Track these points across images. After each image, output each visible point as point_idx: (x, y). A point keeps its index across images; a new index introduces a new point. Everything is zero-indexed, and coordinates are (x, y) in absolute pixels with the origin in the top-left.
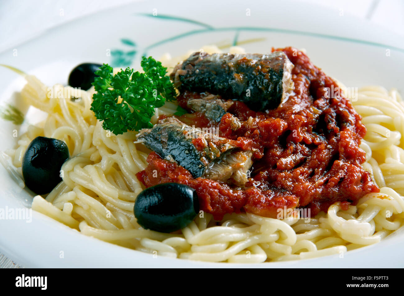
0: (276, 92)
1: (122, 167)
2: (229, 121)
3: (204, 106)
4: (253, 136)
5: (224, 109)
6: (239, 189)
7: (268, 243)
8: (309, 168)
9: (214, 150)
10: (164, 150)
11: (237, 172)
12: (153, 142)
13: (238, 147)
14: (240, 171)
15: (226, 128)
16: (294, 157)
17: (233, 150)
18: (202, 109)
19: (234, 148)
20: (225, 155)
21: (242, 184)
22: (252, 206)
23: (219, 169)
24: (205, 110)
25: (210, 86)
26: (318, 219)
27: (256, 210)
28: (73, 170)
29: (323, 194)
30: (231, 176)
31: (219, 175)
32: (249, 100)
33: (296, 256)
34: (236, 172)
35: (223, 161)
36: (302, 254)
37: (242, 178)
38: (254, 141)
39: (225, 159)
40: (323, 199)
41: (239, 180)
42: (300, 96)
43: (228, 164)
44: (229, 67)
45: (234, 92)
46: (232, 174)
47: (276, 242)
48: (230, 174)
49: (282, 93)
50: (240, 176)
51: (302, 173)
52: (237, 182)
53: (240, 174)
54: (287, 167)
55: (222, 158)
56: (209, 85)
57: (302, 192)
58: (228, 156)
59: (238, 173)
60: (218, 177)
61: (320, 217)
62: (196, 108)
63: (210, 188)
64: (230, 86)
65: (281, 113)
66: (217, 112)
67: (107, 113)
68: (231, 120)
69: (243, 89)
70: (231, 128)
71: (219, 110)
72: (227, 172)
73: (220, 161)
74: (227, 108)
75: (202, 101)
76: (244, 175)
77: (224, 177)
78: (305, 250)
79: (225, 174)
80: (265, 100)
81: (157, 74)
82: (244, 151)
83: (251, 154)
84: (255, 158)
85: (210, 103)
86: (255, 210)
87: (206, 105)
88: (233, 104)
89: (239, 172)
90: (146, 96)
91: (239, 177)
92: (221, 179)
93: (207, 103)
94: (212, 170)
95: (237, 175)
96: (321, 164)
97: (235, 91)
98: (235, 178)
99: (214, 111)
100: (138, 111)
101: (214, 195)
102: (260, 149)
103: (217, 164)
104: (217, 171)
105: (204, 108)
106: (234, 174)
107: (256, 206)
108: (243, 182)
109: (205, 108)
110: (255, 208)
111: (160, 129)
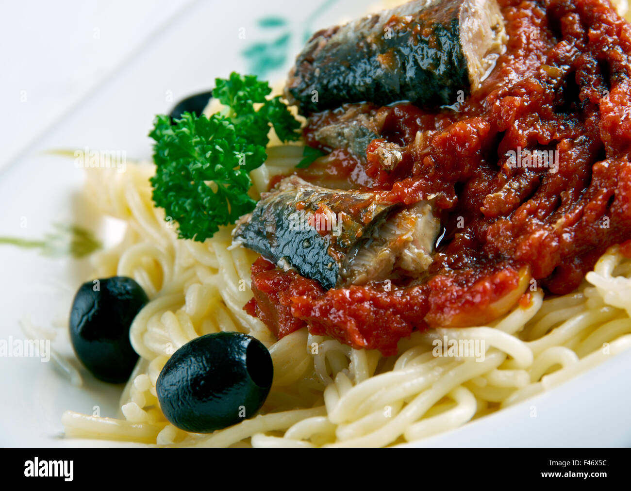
0: (456, 67)
1: (227, 298)
2: (373, 156)
3: (340, 134)
4: (426, 170)
5: (372, 132)
6: (414, 285)
7: (484, 376)
8: (549, 196)
9: (350, 227)
10: (273, 250)
11: (403, 253)
12: (255, 240)
13: (394, 204)
14: (409, 250)
15: (376, 171)
16: (516, 185)
17: (388, 213)
18: (340, 141)
19: (389, 209)
20: (376, 228)
21: (421, 271)
22: (436, 314)
23: (367, 259)
24: (345, 141)
25: (344, 92)
26: (582, 291)
27: (445, 319)
28: (146, 330)
29: (580, 241)
30: (394, 264)
31: (368, 272)
32: (416, 97)
33: (537, 385)
34: (401, 254)
35: (375, 239)
36: (545, 379)
37: (418, 260)
38: (427, 180)
39: (376, 235)
40: (582, 251)
41: (412, 267)
42: (521, 52)
43: (383, 243)
44: (369, 46)
45: (388, 91)
46: (393, 260)
47: (501, 367)
48: (390, 260)
49: (466, 65)
50: (412, 258)
51: (533, 212)
52: (411, 272)
53: (411, 255)
54: (502, 210)
55: (372, 235)
56: (341, 91)
57: (530, 253)
58: (383, 228)
59: (406, 255)
60: (368, 275)
61: (584, 288)
62: (333, 141)
63: (351, 304)
64: (376, 81)
65: (481, 100)
66: (362, 140)
67: (174, 208)
68: (378, 154)
69: (398, 80)
70: (383, 169)
71: (364, 135)
72: (382, 261)
73: (369, 242)
74: (377, 126)
75: (335, 128)
76: (420, 254)
77: (379, 271)
78: (557, 367)
79: (378, 267)
80: (442, 87)
81: (246, 103)
82: (409, 207)
83: (429, 207)
84: (440, 210)
85: (347, 127)
86: (442, 320)
87: (343, 134)
88: (387, 116)
89: (406, 251)
90: (222, 159)
91: (410, 260)
92: (375, 276)
93: (343, 128)
94: (354, 265)
95: (405, 258)
96: (570, 180)
97: (388, 88)
98: (402, 266)
99: (358, 140)
100: (226, 186)
101: (360, 317)
102: (444, 190)
103: (365, 248)
104: (363, 265)
105: (342, 138)
106: (399, 258)
107: (442, 312)
108: (422, 268)
109: (345, 139)
110: (442, 317)
111: (263, 211)
